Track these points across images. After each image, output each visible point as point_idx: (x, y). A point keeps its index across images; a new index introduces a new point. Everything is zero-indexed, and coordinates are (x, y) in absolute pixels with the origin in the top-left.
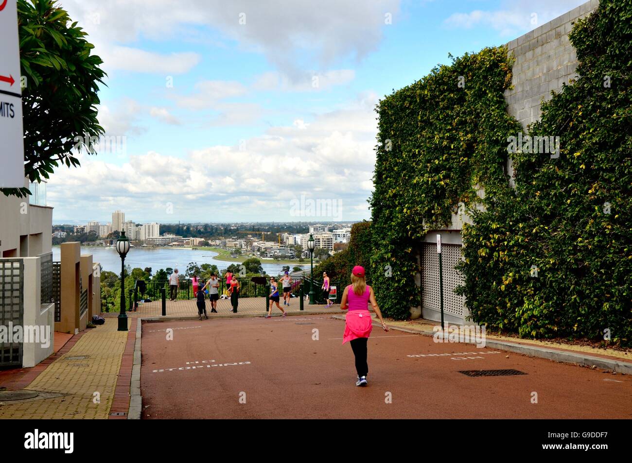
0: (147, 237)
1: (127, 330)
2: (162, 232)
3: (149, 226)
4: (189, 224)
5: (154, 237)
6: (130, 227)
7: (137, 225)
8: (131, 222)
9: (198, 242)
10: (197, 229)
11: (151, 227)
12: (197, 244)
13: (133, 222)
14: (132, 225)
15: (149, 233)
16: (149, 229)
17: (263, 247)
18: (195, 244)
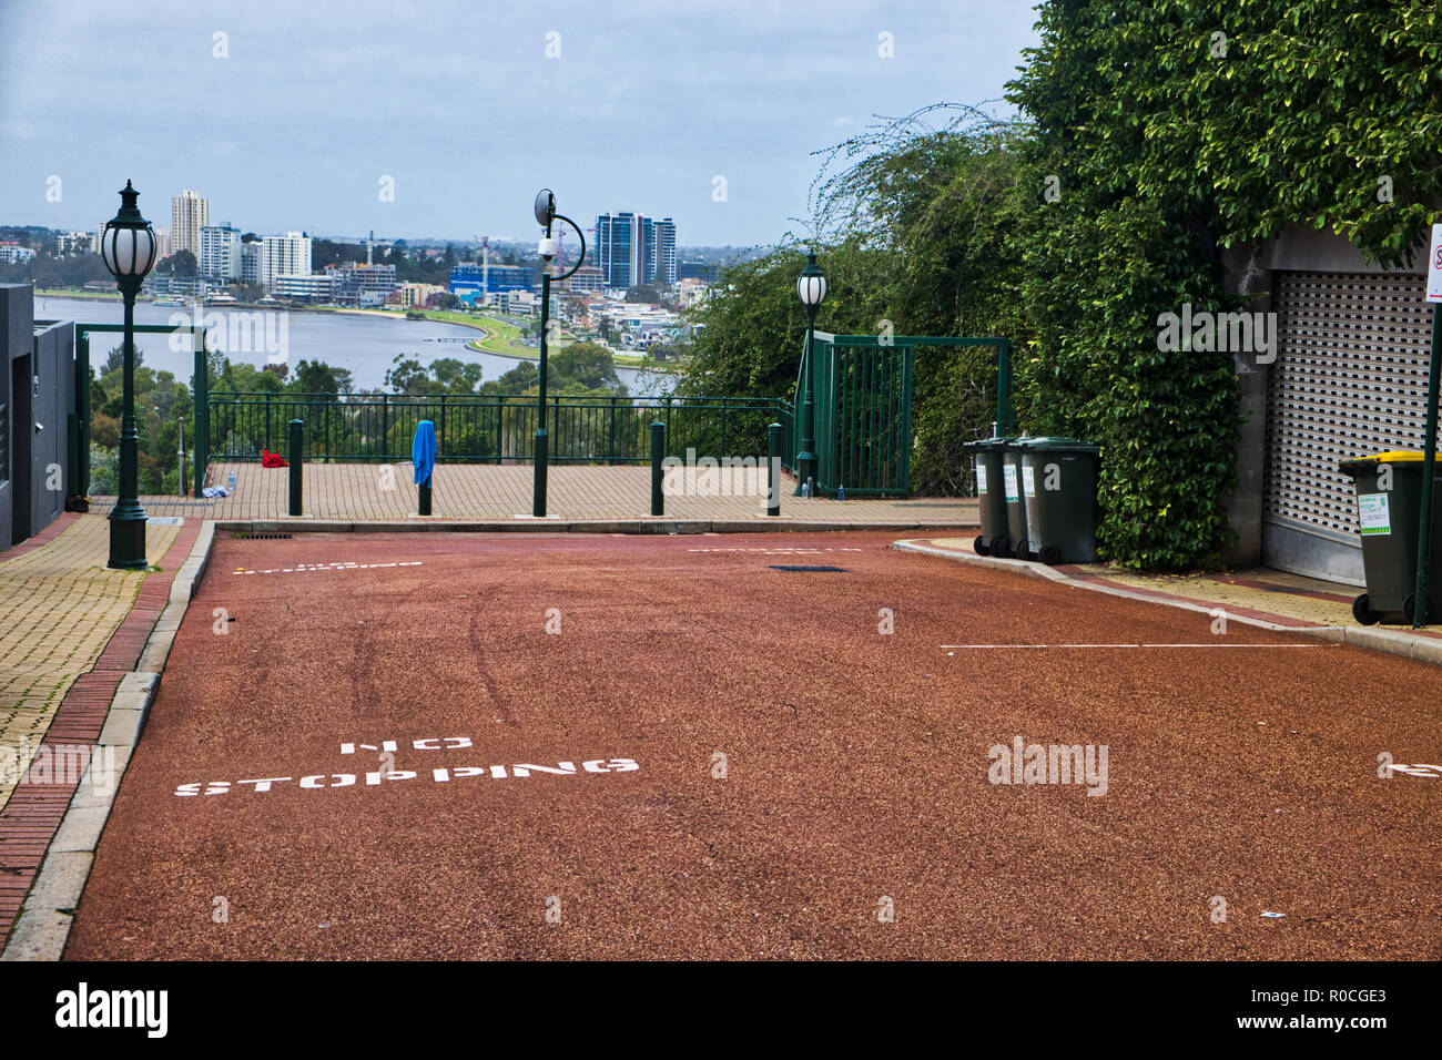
0: (276, 275)
1: (141, 566)
2: (318, 264)
3: (281, 243)
4: (401, 242)
5: (294, 276)
6: (227, 244)
7: (247, 238)
8: (228, 230)
9: (425, 296)
10: (423, 255)
11: (287, 246)
12: (424, 303)
13: (233, 226)
14: (233, 236)
15: (281, 261)
16: (281, 251)
17: (618, 319)
18: (417, 301)
